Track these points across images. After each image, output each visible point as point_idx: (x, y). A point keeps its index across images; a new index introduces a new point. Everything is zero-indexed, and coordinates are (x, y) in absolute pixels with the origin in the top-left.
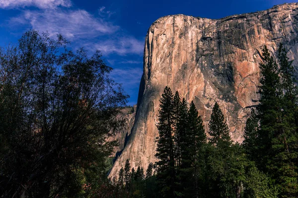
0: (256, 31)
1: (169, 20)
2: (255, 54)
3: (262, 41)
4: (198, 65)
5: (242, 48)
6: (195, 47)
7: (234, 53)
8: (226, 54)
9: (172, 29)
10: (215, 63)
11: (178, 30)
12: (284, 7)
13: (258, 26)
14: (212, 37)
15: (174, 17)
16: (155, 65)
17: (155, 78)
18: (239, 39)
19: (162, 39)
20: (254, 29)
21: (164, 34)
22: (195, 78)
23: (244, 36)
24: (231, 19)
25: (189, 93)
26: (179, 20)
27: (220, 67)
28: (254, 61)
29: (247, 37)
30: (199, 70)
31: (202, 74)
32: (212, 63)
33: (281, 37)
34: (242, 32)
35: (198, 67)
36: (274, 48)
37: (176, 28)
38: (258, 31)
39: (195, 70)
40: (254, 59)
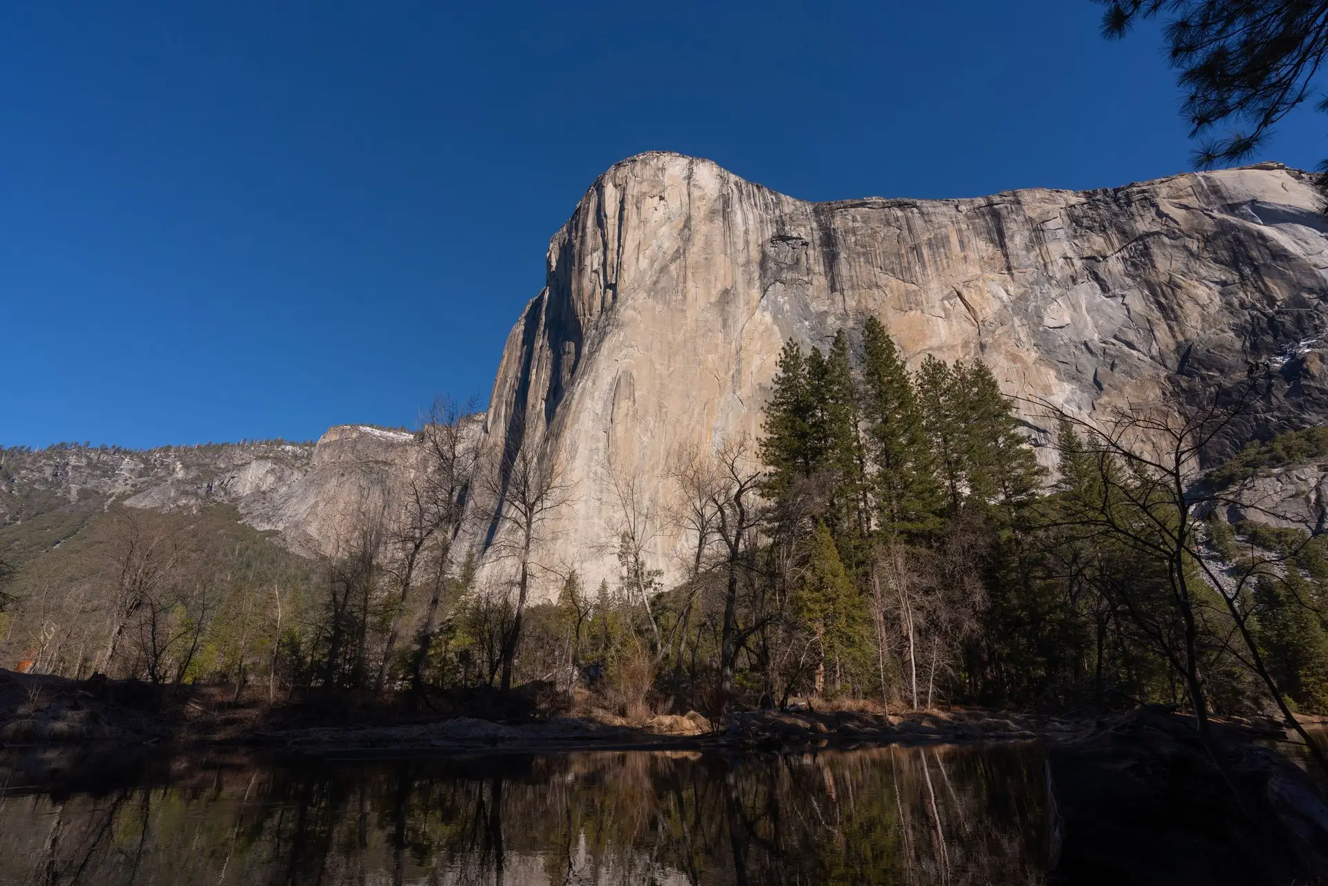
0: (954, 239)
1: (675, 166)
2: (948, 298)
3: (971, 269)
4: (764, 302)
5: (907, 277)
6: (755, 255)
7: (878, 286)
8: (852, 287)
9: (685, 191)
10: (815, 307)
11: (702, 198)
12: (1038, 196)
13: (960, 231)
14: (808, 239)
15: (691, 162)
16: (632, 273)
17: (635, 309)
18: (899, 255)
19: (654, 211)
20: (947, 237)
21: (662, 198)
22: (756, 335)
23: (916, 248)
24: (863, 205)
25: (739, 371)
26: (707, 174)
27: (831, 320)
28: (943, 316)
29: (926, 251)
30: (768, 318)
31: (776, 328)
32: (807, 306)
33: (1031, 266)
34: (908, 239)
35: (765, 309)
36: (1007, 291)
37: (696, 193)
38: (961, 242)
39: (758, 314)
40: (945, 310)
